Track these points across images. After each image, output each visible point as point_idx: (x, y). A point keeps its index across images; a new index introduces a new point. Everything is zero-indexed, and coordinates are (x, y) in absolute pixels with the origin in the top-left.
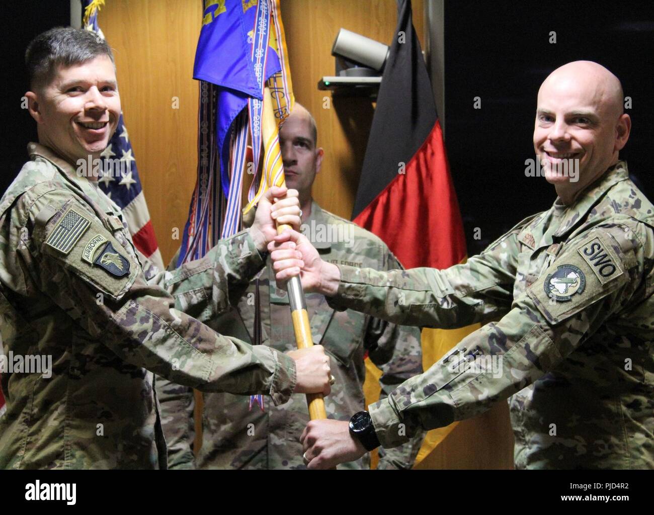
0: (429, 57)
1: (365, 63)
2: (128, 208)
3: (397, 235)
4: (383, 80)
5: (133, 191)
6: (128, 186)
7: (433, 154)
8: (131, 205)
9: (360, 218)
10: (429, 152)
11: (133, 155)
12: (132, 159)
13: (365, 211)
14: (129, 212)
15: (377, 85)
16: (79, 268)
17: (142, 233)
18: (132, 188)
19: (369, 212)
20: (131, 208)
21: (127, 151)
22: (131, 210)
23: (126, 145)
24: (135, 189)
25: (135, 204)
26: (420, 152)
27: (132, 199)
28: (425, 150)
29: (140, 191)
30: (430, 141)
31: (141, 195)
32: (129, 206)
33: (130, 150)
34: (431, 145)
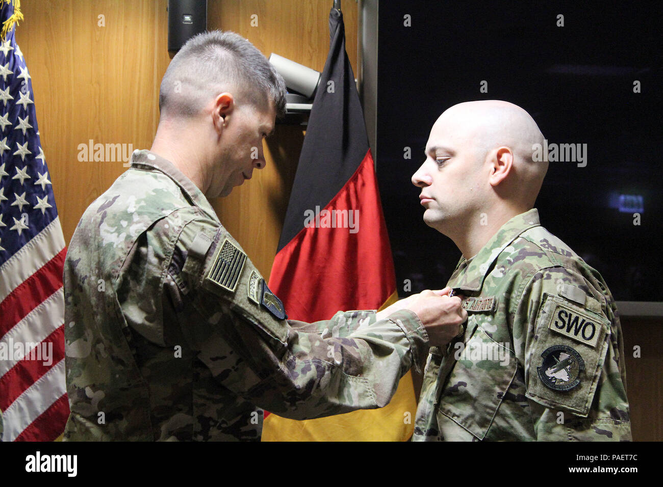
0: (362, 85)
1: (296, 89)
2: (42, 233)
3: (324, 267)
4: (313, 107)
5: (48, 216)
6: (43, 211)
7: (363, 185)
8: (46, 231)
9: (287, 250)
10: (360, 182)
11: (49, 178)
12: (48, 182)
13: (291, 243)
14: (44, 238)
15: (307, 113)
16: (247, 309)
17: (56, 261)
18: (47, 213)
19: (296, 244)
20: (46, 234)
21: (43, 174)
22: (45, 235)
23: (42, 167)
24: (51, 214)
25: (50, 230)
26: (350, 182)
27: (47, 224)
28: (355, 179)
29: (56, 217)
30: (361, 171)
31: (57, 221)
32: (43, 231)
33: (46, 173)
34: (362, 175)
